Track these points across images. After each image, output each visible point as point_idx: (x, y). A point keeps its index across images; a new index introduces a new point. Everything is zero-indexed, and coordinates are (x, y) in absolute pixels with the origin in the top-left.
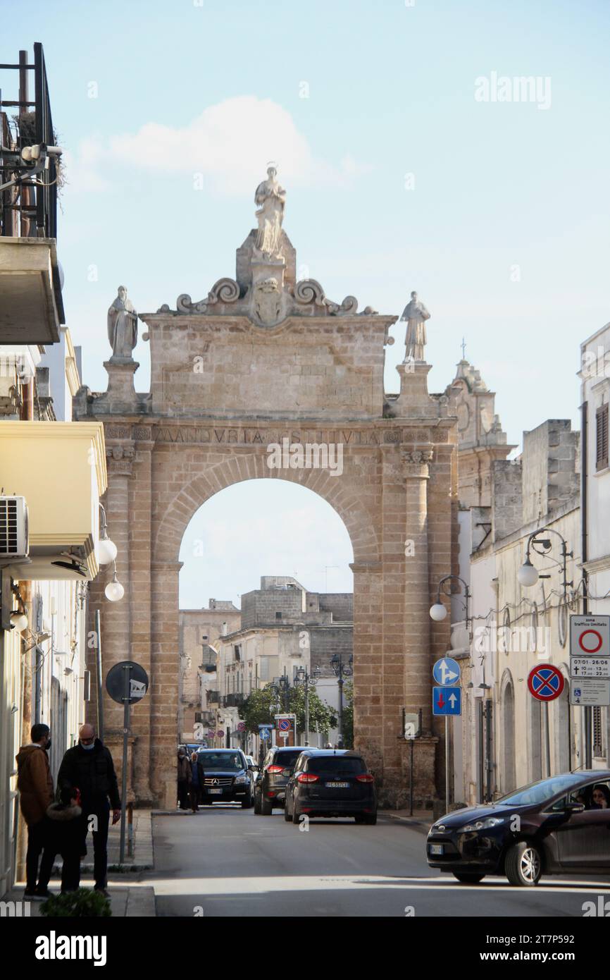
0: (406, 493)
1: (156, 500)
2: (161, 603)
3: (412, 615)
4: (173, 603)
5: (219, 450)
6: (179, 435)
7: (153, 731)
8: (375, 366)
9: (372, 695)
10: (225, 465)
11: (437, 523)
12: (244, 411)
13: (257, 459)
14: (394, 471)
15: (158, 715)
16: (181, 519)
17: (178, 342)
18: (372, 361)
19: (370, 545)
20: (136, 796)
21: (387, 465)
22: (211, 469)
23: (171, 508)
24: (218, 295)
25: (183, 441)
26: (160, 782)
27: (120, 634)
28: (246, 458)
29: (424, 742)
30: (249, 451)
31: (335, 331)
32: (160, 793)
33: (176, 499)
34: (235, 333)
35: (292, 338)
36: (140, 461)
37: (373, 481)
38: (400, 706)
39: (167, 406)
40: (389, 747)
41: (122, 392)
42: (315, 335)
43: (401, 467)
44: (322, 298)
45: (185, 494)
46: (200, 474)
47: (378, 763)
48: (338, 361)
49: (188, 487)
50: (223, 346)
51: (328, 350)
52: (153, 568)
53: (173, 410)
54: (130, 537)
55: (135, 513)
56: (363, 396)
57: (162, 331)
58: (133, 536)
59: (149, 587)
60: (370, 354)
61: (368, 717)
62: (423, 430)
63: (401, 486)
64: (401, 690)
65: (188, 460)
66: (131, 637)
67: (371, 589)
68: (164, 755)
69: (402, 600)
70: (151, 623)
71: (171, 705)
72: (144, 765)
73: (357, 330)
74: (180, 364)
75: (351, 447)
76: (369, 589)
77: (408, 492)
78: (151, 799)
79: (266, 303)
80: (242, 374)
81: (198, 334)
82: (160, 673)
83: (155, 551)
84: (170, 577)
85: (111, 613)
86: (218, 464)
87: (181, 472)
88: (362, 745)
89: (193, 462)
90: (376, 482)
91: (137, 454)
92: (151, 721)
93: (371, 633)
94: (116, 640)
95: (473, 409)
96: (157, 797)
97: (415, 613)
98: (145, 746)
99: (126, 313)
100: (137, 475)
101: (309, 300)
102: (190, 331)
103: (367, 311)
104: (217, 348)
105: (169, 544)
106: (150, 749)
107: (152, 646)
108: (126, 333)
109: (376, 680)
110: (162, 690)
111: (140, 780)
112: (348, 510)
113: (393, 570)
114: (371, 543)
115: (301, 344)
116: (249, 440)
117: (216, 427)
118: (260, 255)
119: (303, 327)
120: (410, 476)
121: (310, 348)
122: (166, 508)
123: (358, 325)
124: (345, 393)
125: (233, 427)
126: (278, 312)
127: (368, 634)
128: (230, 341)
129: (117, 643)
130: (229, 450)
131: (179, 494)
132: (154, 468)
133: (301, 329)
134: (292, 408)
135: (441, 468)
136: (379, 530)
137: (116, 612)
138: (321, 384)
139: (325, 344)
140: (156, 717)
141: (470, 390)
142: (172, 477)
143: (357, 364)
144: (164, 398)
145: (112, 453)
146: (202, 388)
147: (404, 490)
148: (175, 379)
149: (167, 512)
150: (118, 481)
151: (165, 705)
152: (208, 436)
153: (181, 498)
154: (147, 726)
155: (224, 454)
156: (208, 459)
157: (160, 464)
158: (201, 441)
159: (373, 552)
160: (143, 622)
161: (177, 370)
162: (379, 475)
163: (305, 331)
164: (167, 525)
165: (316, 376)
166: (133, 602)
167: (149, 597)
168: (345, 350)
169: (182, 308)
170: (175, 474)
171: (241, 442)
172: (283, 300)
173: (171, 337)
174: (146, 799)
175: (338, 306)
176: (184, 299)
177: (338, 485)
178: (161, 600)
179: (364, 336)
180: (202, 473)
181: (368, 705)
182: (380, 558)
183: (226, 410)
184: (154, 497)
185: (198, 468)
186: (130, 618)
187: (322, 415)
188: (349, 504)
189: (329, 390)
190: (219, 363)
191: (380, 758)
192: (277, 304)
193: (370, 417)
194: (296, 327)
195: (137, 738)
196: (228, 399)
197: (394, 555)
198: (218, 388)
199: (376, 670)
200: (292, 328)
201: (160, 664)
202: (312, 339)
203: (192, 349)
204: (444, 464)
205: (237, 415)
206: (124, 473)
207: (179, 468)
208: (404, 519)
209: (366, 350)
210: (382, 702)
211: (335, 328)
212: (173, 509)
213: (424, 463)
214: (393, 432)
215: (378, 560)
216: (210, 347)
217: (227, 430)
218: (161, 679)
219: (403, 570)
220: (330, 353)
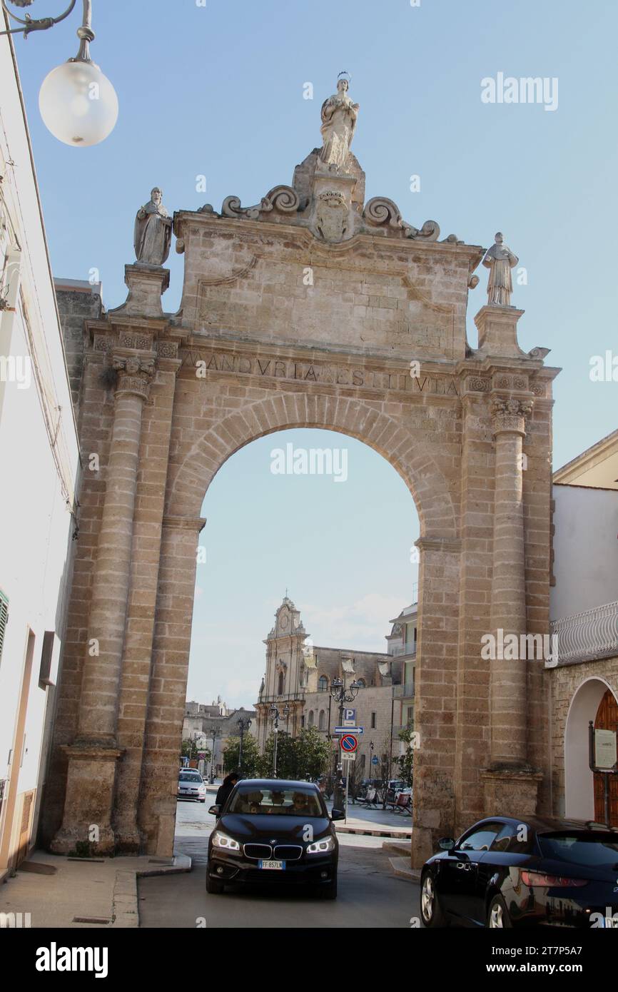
0: (495, 453)
1: (177, 438)
2: (172, 570)
3: (506, 605)
4: (187, 571)
5: (263, 384)
6: (213, 362)
7: (147, 743)
8: (457, 304)
9: (443, 711)
10: (268, 402)
11: (532, 493)
12: (296, 341)
13: (309, 399)
14: (481, 425)
15: (156, 720)
16: (208, 464)
17: (220, 253)
18: (454, 299)
19: (446, 518)
20: (116, 836)
21: (472, 417)
22: (250, 406)
23: (194, 450)
24: (274, 203)
25: (217, 369)
26: (153, 815)
27: (114, 603)
28: (295, 397)
29: (524, 778)
30: (300, 388)
31: (410, 259)
32: (151, 831)
33: (202, 439)
34: (290, 249)
35: (359, 262)
36: (159, 383)
37: (451, 440)
38: (484, 727)
39: (200, 325)
40: (469, 783)
41: (146, 304)
42: (387, 262)
43: (490, 422)
44: (399, 219)
45: (214, 434)
46: (235, 411)
47: (448, 805)
48: (413, 295)
49: (219, 426)
50: (275, 264)
51: (401, 282)
52: (165, 523)
53: (208, 330)
54: (138, 478)
55: (148, 448)
56: (441, 338)
57: (201, 237)
58: (143, 477)
59: (158, 545)
60: (452, 291)
61: (438, 740)
62: (520, 377)
63: (490, 444)
64: (485, 705)
65: (222, 393)
66: (128, 610)
67: (446, 573)
68: (160, 777)
69: (489, 587)
70: (157, 596)
71: (176, 708)
72: (132, 792)
73: (436, 262)
74: (220, 277)
75: (425, 395)
76: (443, 572)
77: (497, 451)
78: (137, 841)
79: (331, 218)
80: (296, 297)
81: (246, 246)
82: (164, 663)
83: (169, 503)
84: (187, 537)
85: (103, 572)
86: (259, 401)
87: (211, 407)
88: (428, 778)
89: (227, 396)
90: (454, 440)
91: (157, 375)
92: (146, 729)
93: (444, 629)
94: (108, 609)
95: (290, 618)
96: (146, 837)
97: (510, 603)
98: (135, 763)
99: (159, 217)
100: (154, 401)
101: (382, 220)
102: (236, 241)
103: (451, 239)
104: (267, 265)
105: (189, 495)
106: (142, 768)
107: (156, 626)
108: (156, 240)
109: (448, 691)
110: (164, 686)
111: (124, 813)
112: (420, 472)
113: (478, 548)
114: (447, 514)
115: (370, 270)
116: (300, 376)
117: (260, 354)
118: (325, 167)
119: (373, 251)
120: (503, 430)
121: (379, 275)
122: (189, 449)
123: (437, 256)
124: (420, 332)
125: (281, 358)
126: (345, 230)
127: (441, 630)
128: (284, 259)
129: (108, 614)
130: (274, 385)
131: (207, 432)
132: (177, 398)
133: (370, 254)
134: (356, 342)
135: (537, 427)
136: (457, 500)
137: (110, 572)
138: (392, 319)
139: (399, 274)
140: (153, 724)
141: (289, 610)
142: (199, 411)
143: (435, 300)
144: (198, 315)
145: (125, 365)
146: (246, 308)
147: (493, 450)
148: (212, 294)
149: (189, 454)
150: (129, 401)
151: (167, 707)
152: (249, 367)
153: (208, 438)
154: (141, 734)
155: (267, 390)
156: (247, 394)
157: (185, 394)
158: (240, 371)
159: (450, 526)
160: (146, 591)
161: (216, 285)
162: (459, 432)
163: (375, 257)
164: (189, 471)
165: (386, 310)
166: (136, 564)
167: (157, 558)
168: (422, 283)
169: (228, 211)
170: (204, 408)
171: (291, 377)
172: (351, 219)
173: (211, 245)
174: (131, 840)
175: (417, 230)
176: (232, 202)
177: (408, 440)
178: (173, 567)
179: (444, 269)
180: (239, 410)
181: (438, 724)
182: (458, 533)
183: (274, 337)
184: (174, 434)
185: (234, 404)
186: (130, 583)
187: (391, 353)
188: (421, 464)
189: (401, 327)
190: (268, 282)
191: (452, 797)
192: (343, 222)
193: (450, 361)
194: (364, 251)
195: (125, 751)
196: (277, 325)
197: (480, 529)
198: (266, 311)
199: (450, 678)
200: (360, 251)
201: (164, 651)
202: (383, 265)
203: (236, 261)
204: (541, 422)
205: (288, 343)
206: (137, 392)
207: (209, 401)
208: (493, 485)
209: (447, 285)
210: (456, 720)
211: (411, 257)
212: (198, 451)
213: (522, 416)
214: (479, 378)
215: (455, 535)
216: (259, 263)
217: (273, 362)
218: (165, 671)
219: (491, 550)
220: (403, 285)
